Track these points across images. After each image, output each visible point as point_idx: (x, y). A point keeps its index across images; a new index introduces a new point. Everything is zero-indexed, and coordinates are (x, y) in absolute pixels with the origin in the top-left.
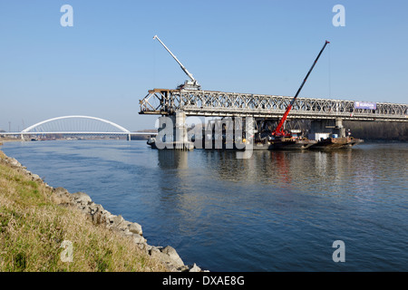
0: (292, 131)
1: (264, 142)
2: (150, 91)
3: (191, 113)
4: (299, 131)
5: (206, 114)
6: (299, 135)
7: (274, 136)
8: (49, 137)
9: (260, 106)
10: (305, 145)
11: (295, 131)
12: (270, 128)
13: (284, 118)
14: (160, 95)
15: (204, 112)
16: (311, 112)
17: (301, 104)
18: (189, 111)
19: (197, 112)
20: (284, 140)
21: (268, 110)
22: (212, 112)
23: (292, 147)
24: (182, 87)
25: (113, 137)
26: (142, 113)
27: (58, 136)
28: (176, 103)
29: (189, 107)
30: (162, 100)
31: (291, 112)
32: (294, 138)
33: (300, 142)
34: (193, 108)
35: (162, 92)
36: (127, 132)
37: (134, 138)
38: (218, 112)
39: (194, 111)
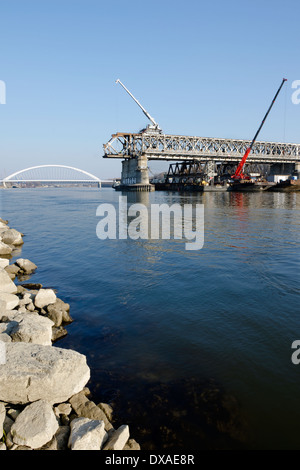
0: (251, 175)
1: (223, 184)
2: (113, 136)
3: (153, 156)
4: (258, 175)
5: (167, 157)
6: (257, 177)
7: (233, 179)
8: (29, 185)
9: (220, 151)
10: (264, 187)
11: (254, 175)
12: (229, 172)
13: (243, 162)
14: (123, 139)
15: (166, 155)
16: (271, 156)
17: (261, 148)
18: (151, 154)
19: (159, 155)
20: (242, 182)
21: (228, 154)
22: (173, 156)
23: (250, 188)
24: (144, 131)
25: (86, 184)
26: (105, 156)
27: (36, 184)
28: (138, 147)
29: (151, 150)
30: (125, 144)
31: (250, 155)
32: (252, 180)
33: (259, 184)
34: (154, 151)
35: (125, 136)
36: (98, 180)
37: (104, 185)
38: (179, 156)
39: (156, 155)
